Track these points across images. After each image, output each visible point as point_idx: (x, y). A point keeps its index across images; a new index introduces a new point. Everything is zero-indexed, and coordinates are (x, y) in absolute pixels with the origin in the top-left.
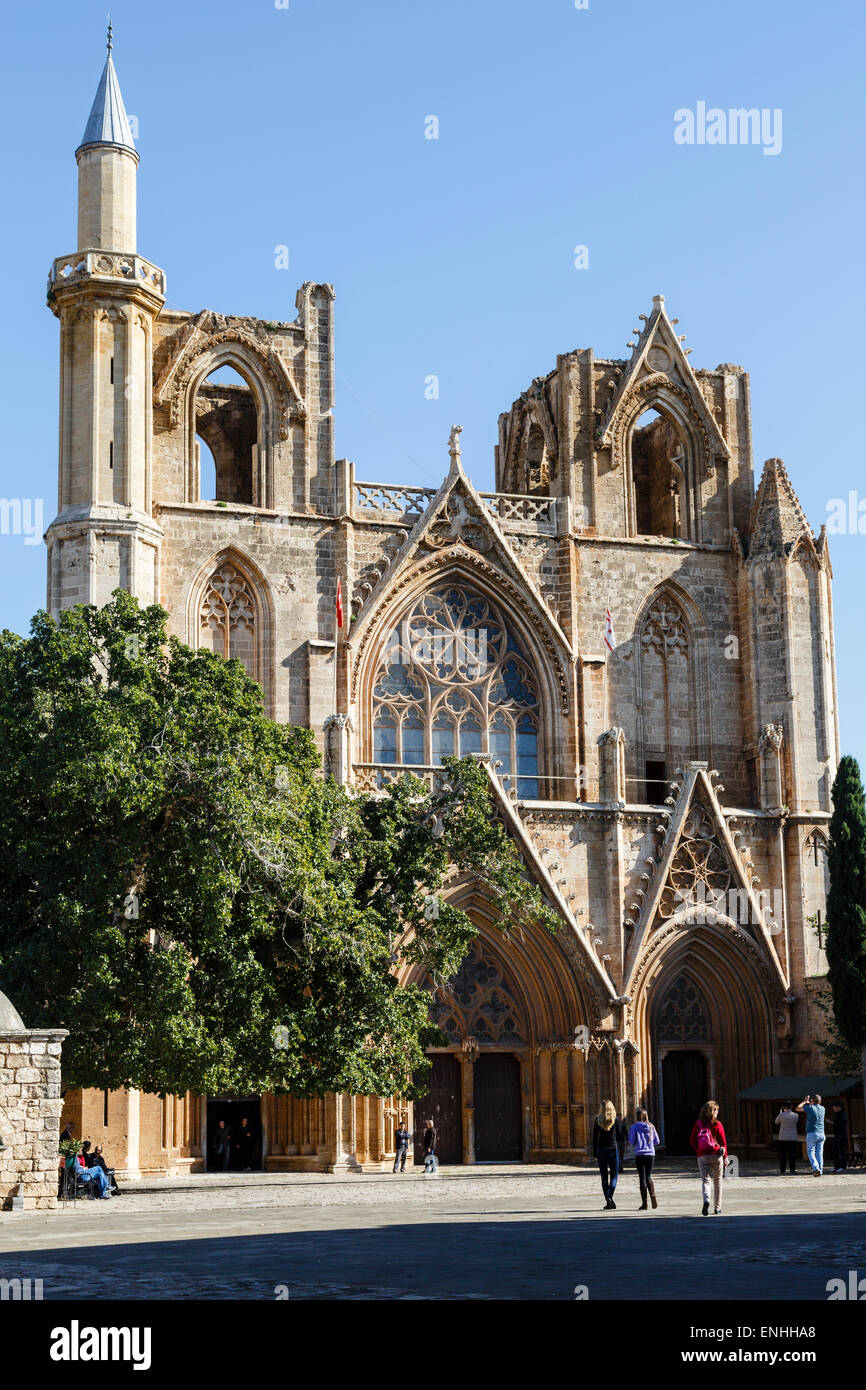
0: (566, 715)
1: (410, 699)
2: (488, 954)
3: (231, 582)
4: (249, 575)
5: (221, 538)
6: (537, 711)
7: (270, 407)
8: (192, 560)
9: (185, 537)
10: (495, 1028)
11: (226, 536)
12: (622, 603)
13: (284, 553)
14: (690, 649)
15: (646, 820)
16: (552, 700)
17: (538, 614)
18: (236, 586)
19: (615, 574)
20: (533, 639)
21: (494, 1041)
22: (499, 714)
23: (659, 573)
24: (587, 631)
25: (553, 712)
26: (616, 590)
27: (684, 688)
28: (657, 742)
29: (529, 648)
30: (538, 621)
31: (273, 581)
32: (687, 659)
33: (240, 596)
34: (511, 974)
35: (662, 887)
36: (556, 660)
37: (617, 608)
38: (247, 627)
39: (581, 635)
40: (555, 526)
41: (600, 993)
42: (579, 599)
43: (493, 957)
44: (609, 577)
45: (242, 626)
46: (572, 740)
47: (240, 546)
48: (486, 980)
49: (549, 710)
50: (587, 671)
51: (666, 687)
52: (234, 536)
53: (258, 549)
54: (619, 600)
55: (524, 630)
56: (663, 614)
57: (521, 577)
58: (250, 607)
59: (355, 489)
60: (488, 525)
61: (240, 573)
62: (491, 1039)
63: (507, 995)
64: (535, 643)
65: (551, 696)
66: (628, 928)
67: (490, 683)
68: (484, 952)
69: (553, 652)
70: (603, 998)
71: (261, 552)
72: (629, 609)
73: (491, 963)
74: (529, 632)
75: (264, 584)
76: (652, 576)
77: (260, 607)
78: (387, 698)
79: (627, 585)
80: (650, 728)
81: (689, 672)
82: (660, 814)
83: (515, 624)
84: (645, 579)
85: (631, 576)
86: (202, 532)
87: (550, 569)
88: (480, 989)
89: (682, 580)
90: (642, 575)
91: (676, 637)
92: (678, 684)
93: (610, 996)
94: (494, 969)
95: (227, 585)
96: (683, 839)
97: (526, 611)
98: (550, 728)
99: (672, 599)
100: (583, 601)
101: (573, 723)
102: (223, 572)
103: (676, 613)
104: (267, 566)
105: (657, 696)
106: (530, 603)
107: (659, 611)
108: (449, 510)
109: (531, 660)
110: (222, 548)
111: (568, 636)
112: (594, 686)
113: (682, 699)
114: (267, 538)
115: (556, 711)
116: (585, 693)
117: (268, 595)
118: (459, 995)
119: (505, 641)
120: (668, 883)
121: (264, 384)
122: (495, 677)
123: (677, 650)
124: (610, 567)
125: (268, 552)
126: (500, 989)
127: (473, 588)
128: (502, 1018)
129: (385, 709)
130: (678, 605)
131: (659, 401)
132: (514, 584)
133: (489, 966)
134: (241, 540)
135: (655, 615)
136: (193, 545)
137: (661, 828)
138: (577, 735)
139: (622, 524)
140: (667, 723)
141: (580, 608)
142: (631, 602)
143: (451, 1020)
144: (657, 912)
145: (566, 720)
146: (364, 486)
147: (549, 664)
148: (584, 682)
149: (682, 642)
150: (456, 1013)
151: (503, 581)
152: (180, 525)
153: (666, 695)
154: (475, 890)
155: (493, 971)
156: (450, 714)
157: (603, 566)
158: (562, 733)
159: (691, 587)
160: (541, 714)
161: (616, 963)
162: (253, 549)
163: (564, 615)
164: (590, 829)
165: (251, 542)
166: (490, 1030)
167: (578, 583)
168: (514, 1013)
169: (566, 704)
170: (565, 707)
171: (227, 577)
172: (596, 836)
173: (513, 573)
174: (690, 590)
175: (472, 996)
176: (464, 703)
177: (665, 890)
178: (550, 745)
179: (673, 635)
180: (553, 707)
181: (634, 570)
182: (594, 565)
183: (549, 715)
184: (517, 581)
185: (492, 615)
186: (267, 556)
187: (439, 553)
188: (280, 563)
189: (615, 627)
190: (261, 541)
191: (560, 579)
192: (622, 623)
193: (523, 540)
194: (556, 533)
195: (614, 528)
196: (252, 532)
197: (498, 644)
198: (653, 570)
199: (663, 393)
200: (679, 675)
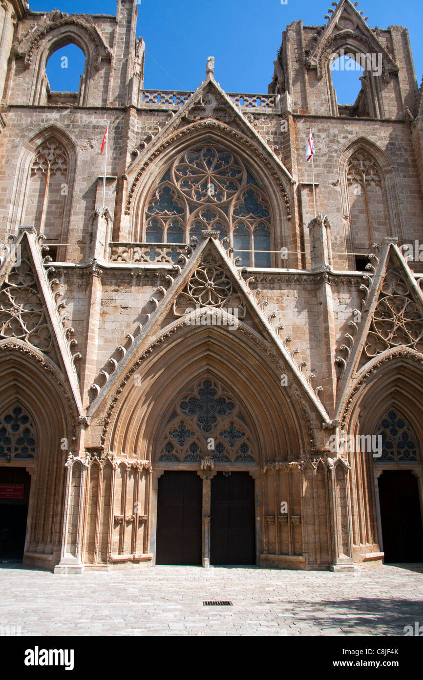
0: (289, 220)
1: (175, 214)
2: (226, 391)
3: (55, 149)
4: (65, 142)
5: (46, 121)
6: (269, 220)
7: (91, 55)
8: (27, 134)
9: (23, 122)
10: (232, 451)
11: (50, 120)
12: (329, 151)
13: (88, 128)
14: (382, 182)
15: (350, 282)
16: (280, 212)
17: (267, 157)
18: (58, 152)
19: (323, 135)
20: (265, 174)
21: (231, 462)
22: (241, 223)
23: (354, 135)
24: (304, 168)
25: (280, 220)
26: (325, 144)
27: (381, 207)
28: (364, 242)
29: (262, 180)
30: (267, 160)
31: (79, 144)
32: (381, 189)
33: (59, 156)
34: (246, 408)
35: (366, 331)
36: (281, 184)
37: (325, 154)
38: (62, 174)
39: (299, 170)
40: (280, 110)
41: (315, 419)
42: (297, 149)
43: (230, 394)
44: (319, 136)
45: (59, 174)
46: (295, 235)
47: (59, 125)
48: (225, 412)
49: (278, 218)
50: (305, 192)
51: (367, 206)
52: (56, 120)
53: (71, 127)
54: (327, 150)
55: (258, 169)
56: (361, 162)
57: (252, 133)
58: (65, 162)
59: (141, 94)
60: (230, 107)
61: (61, 143)
62: (228, 460)
63: (242, 423)
64: (267, 177)
65: (279, 209)
66: (339, 365)
67: (233, 203)
68: (223, 390)
69: (278, 179)
70: (317, 422)
72: (335, 155)
73: (229, 399)
74: (262, 170)
75: (73, 147)
76: (350, 136)
77: (71, 161)
78: (157, 213)
79: (332, 141)
80: (356, 233)
81: (383, 196)
82: (361, 277)
83: (252, 166)
84: (344, 138)
85: (335, 136)
86: (35, 119)
87: (276, 132)
88: (219, 418)
89: (372, 138)
90: (342, 135)
91: (372, 176)
92: (376, 204)
93: (323, 420)
94: (232, 404)
95: (52, 151)
96: (382, 295)
97: (258, 156)
98: (278, 229)
99: (367, 152)
100: (301, 151)
101: (294, 224)
102: (50, 144)
103: (370, 161)
104: (76, 136)
105: (361, 212)
106: (261, 150)
107: (358, 160)
108: (203, 101)
109: (264, 188)
110: (47, 127)
111: (289, 170)
112: (310, 200)
113: (379, 214)
114: (77, 120)
115: (282, 218)
116: (303, 205)
117: (75, 153)
118: (202, 425)
119: (245, 176)
120: (372, 328)
121: (88, 45)
122: (238, 199)
123: (373, 184)
124: (319, 131)
125: (77, 127)
126: (236, 419)
127: (222, 146)
128: (238, 443)
129: (155, 221)
130: (371, 155)
131: (349, 46)
132: (249, 139)
133: (228, 401)
134: (60, 122)
135: (355, 162)
136: (28, 126)
137: (362, 286)
138: (298, 232)
139: (328, 109)
140: (370, 229)
141: (299, 155)
142: (336, 151)
143: (194, 444)
144: (364, 352)
145: (290, 223)
146: (147, 92)
147: (277, 189)
148: (302, 198)
149: (376, 178)
150: (198, 438)
151: (241, 138)
152: (21, 116)
153: (367, 211)
154: (209, 337)
155: (232, 406)
156: (203, 223)
157: (314, 130)
158: (287, 232)
159: (379, 142)
160: (272, 222)
161: (328, 393)
162: (68, 126)
163: (287, 158)
164: (304, 289)
165: (66, 123)
166: (228, 453)
167: (297, 140)
168: (248, 439)
169: (289, 211)
170: (288, 214)
171: (53, 146)
172: (309, 294)
173: (249, 134)
174: (378, 144)
175: (213, 425)
176: (215, 216)
177: (369, 335)
178: (279, 241)
179: (370, 174)
180: (280, 216)
181: (336, 132)
182: (308, 130)
183: (278, 221)
184: (251, 138)
185: (236, 162)
186: (77, 130)
187: (195, 123)
188: (85, 134)
189: (325, 166)
190: (73, 122)
191: (283, 137)
192: (330, 163)
193: (256, 116)
194: (280, 113)
195: (322, 111)
196: (68, 118)
197: (240, 180)
198: (351, 133)
199: (350, 41)
200: (376, 199)
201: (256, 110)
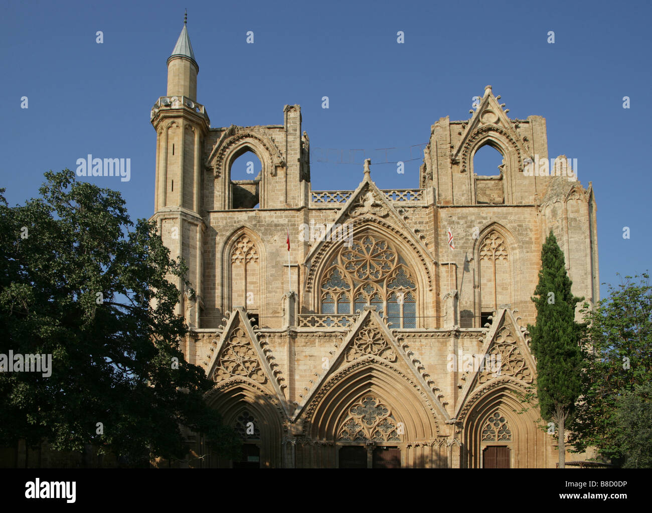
0: (430, 290)
1: (343, 289)
2: (383, 402)
3: (247, 243)
5: (238, 222)
6: (415, 290)
8: (224, 233)
9: (220, 224)
10: (386, 435)
11: (241, 221)
12: (466, 235)
13: (271, 226)
14: (509, 256)
15: (472, 335)
16: (424, 285)
18: (249, 244)
19: (462, 222)
20: (413, 256)
22: (394, 293)
23: (489, 220)
24: (444, 250)
25: (424, 291)
26: (462, 229)
28: (488, 303)
29: (410, 261)
31: (265, 239)
32: (507, 262)
33: (251, 248)
34: (395, 412)
36: (425, 264)
37: (463, 238)
38: (255, 262)
39: (441, 252)
40: (426, 202)
41: (440, 419)
42: (440, 235)
43: (385, 404)
44: (458, 223)
45: (252, 262)
46: (434, 302)
47: (248, 225)
48: (381, 414)
49: (421, 289)
50: (444, 270)
51: (495, 276)
52: (245, 221)
54: (464, 234)
55: (408, 252)
56: (493, 241)
58: (256, 253)
59: (310, 195)
60: (385, 203)
61: (250, 238)
62: (384, 440)
63: (393, 420)
64: (414, 259)
65: (423, 282)
67: (387, 279)
68: (380, 402)
69: (423, 260)
71: (259, 226)
72: (470, 238)
73: (383, 406)
74: (411, 253)
75: (261, 242)
76: (484, 221)
78: (330, 289)
79: (469, 227)
80: (484, 296)
82: (481, 332)
83: (403, 250)
84: (479, 223)
85: (472, 222)
86: (229, 221)
87: (422, 222)
88: (377, 417)
89: (503, 222)
90: (478, 221)
91: (501, 251)
92: (502, 274)
94: (386, 409)
95: (244, 244)
97: (407, 242)
98: (422, 298)
99: (498, 233)
100: (442, 236)
101: (434, 294)
102: (242, 238)
103: (501, 240)
105: (489, 281)
106: (410, 238)
107: (491, 240)
108: (362, 199)
109: (412, 267)
110: (239, 226)
111: (432, 253)
112: (447, 276)
113: (504, 281)
114: (262, 220)
116: (442, 279)
117: (263, 246)
118: (366, 421)
119: (396, 258)
121: (263, 153)
122: (391, 276)
123: (501, 258)
124: (459, 218)
125: (263, 226)
126: (389, 418)
127: (377, 235)
128: (390, 431)
129: (328, 295)
130: (502, 235)
131: (490, 138)
132: (400, 230)
133: (383, 408)
134: (249, 222)
135: (488, 242)
136: (224, 227)
137: (481, 338)
139: (467, 198)
140: (496, 293)
141: (440, 239)
142: (471, 234)
143: (361, 432)
145: (431, 293)
146: (315, 193)
147: (422, 268)
148: (442, 274)
149: (504, 253)
150: (364, 428)
151: (394, 229)
152: (218, 219)
153: (495, 280)
155: (386, 411)
156: (365, 295)
157: (454, 218)
158: (428, 300)
159: (509, 225)
160: (417, 292)
161: (451, 404)
162: (255, 225)
163: (431, 243)
164: (438, 341)
165: (254, 223)
166: (383, 436)
167: (439, 227)
168: (397, 429)
169: (431, 284)
170: (430, 286)
171: (245, 240)
172: (441, 344)
173: (400, 224)
175: (373, 421)
176: (373, 289)
178: (422, 306)
179: (499, 250)
180: (424, 288)
181: (473, 219)
182: (449, 218)
183: (421, 292)
184: (402, 229)
186: (263, 228)
187: (356, 218)
188: (269, 231)
189: (462, 247)
190: (259, 222)
191: (429, 226)
192: (466, 245)
193: (407, 209)
194: (426, 205)
195: (462, 200)
196: (254, 219)
197: (392, 261)
198: (485, 218)
199: (491, 133)
200: (502, 270)
201: (407, 204)
